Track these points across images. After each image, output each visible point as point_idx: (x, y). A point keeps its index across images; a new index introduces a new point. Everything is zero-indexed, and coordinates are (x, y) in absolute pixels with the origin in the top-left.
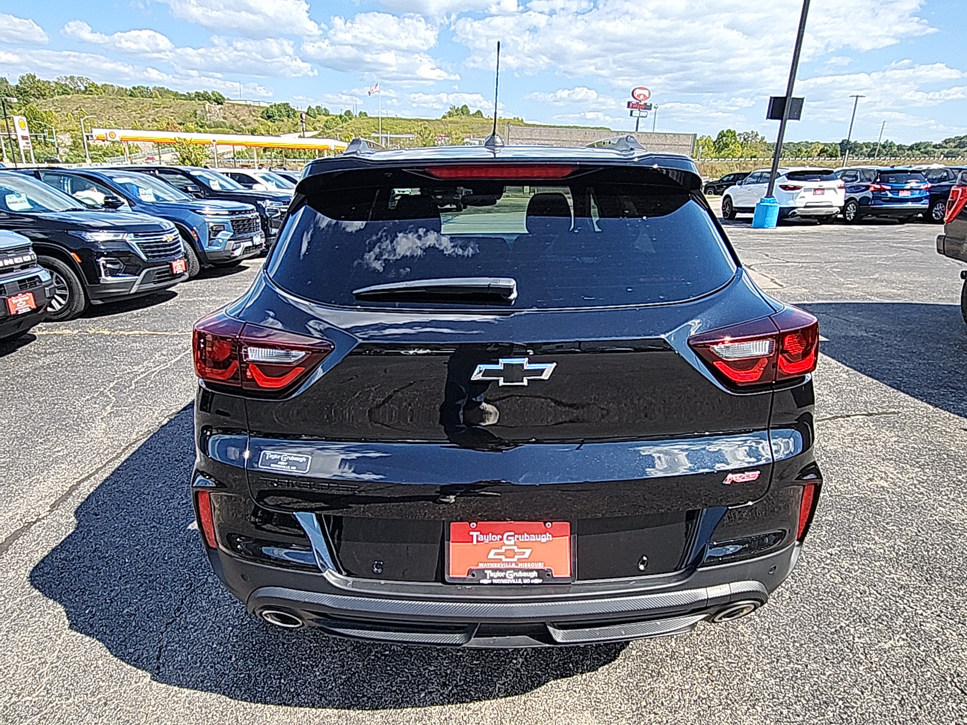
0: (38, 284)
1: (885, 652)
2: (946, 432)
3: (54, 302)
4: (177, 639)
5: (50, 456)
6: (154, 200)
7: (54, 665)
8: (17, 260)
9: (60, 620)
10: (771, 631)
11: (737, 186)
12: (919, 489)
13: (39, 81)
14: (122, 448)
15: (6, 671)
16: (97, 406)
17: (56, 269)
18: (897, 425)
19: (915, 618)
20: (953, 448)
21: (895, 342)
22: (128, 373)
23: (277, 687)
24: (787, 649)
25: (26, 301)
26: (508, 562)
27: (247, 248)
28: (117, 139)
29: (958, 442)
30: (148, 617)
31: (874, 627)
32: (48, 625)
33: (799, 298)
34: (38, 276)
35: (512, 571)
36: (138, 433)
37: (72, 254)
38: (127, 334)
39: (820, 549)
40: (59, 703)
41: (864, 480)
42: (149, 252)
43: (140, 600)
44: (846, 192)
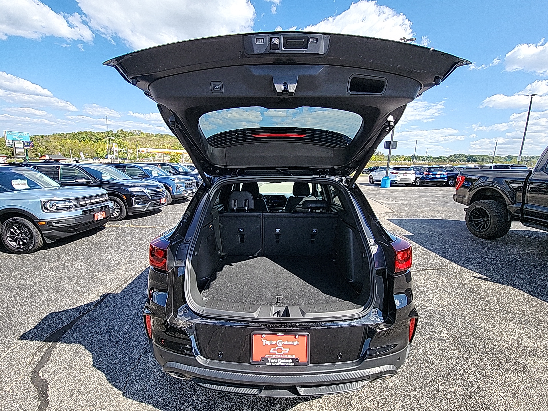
0: (108, 208)
1: (453, 394)
2: (467, 278)
3: (114, 214)
4: (135, 377)
5: (99, 281)
6: (157, 175)
7: (80, 388)
8: (100, 199)
9: (86, 365)
10: (401, 381)
11: (374, 172)
12: (459, 306)
13: (124, 132)
14: (129, 278)
15: (60, 389)
16: (122, 258)
17: (117, 202)
18: (446, 275)
19: (465, 375)
20: (471, 286)
21: (441, 236)
22: (137, 244)
23: (175, 406)
24: (409, 391)
25: (102, 215)
26: (279, 355)
27: (190, 193)
28: (149, 152)
29: (473, 283)
30: (124, 365)
31: (447, 379)
32: (81, 367)
33: (401, 216)
34: (108, 205)
35: (281, 359)
36: (136, 271)
37: (123, 196)
38: (140, 227)
39: (419, 336)
40: (79, 409)
41: (435, 301)
42: (152, 195)
43: (122, 355)
44: (416, 175)
